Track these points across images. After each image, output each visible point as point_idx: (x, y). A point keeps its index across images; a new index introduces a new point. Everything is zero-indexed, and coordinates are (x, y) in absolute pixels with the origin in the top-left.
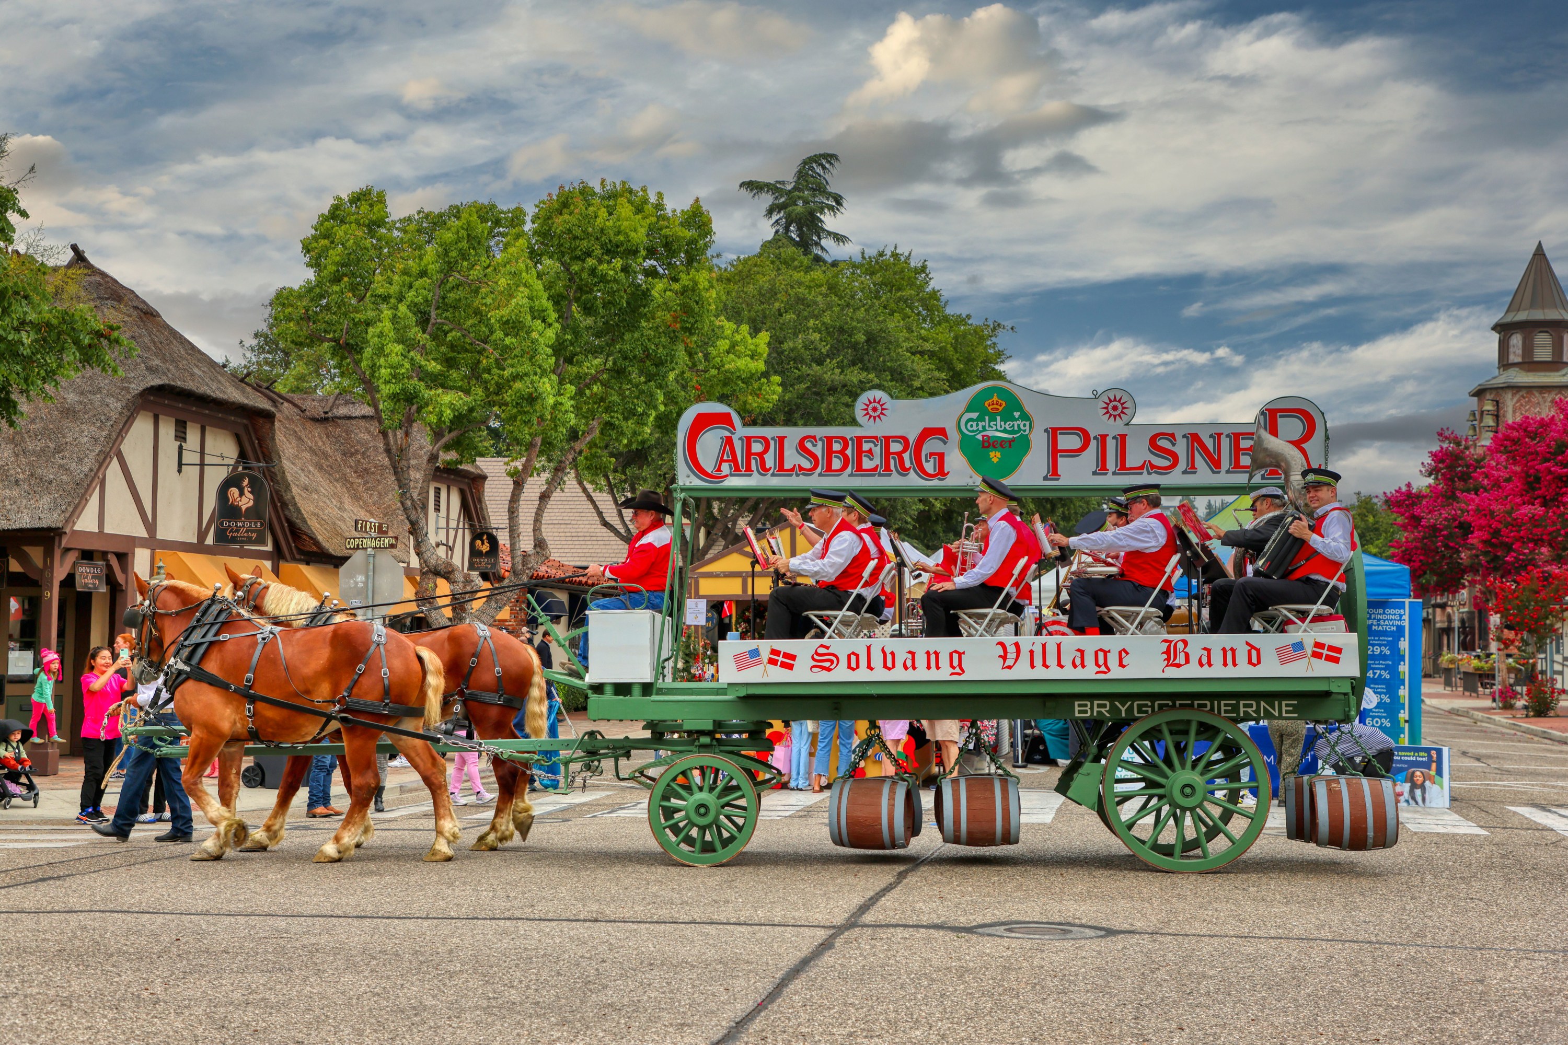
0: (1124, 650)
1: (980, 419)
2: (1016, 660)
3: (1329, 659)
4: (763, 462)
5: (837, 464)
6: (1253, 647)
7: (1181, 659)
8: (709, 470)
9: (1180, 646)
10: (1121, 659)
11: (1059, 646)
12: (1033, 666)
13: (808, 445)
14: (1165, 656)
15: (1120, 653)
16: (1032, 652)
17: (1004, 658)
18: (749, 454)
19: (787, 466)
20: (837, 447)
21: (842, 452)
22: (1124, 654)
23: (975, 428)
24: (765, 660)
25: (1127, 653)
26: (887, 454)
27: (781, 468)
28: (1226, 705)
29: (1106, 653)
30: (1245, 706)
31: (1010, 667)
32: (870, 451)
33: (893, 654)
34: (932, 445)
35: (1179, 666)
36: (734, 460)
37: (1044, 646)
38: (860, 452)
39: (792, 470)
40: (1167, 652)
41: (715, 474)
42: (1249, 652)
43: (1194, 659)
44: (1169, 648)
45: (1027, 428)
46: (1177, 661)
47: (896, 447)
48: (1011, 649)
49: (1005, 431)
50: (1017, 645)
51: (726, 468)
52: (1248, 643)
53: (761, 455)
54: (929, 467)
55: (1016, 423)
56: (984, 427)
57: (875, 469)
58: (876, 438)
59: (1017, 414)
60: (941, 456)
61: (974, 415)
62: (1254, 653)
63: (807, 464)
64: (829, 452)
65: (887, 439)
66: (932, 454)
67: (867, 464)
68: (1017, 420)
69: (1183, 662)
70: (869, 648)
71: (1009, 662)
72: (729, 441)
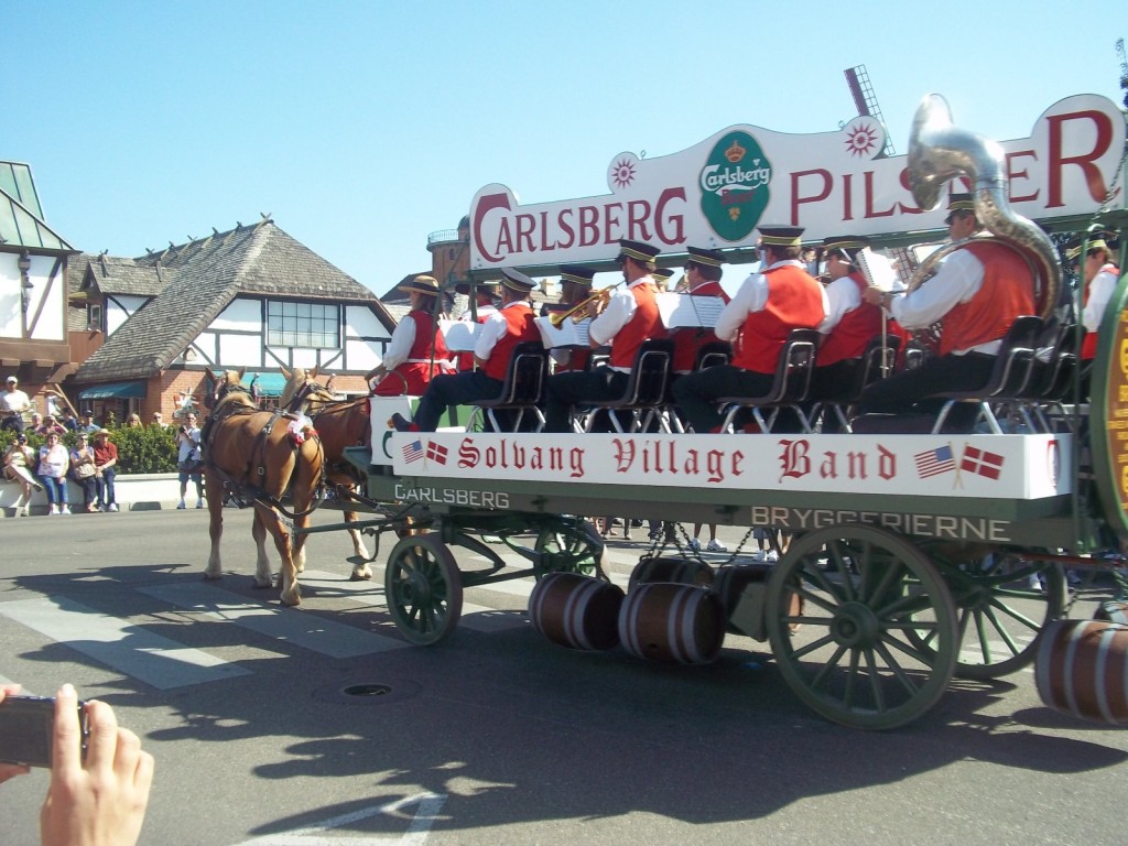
0: (738, 453)
1: (721, 172)
2: (631, 460)
3: (986, 472)
4: (530, 241)
5: (589, 235)
6: (886, 453)
7: (800, 467)
8: (491, 253)
9: (800, 448)
10: (735, 463)
11: (672, 444)
12: (646, 470)
13: (565, 218)
14: (782, 462)
15: (734, 455)
16: (646, 452)
17: (619, 458)
18: (520, 235)
19: (549, 243)
20: (588, 217)
21: (592, 225)
22: (738, 458)
23: (715, 183)
24: (425, 453)
25: (742, 457)
26: (632, 222)
27: (544, 246)
28: (920, 521)
29: (719, 455)
30: (944, 523)
31: (624, 470)
32: (617, 220)
33: (522, 450)
34: (672, 208)
35: (797, 475)
37: (657, 444)
38: (608, 223)
39: (553, 247)
40: (785, 457)
41: (497, 256)
42: (882, 459)
43: (815, 467)
44: (787, 451)
45: (767, 177)
46: (795, 469)
47: (639, 213)
48: (627, 448)
49: (745, 183)
50: (631, 443)
51: (503, 250)
52: (881, 448)
53: (528, 235)
54: (670, 231)
55: (755, 172)
56: (724, 180)
58: (622, 204)
59: (756, 162)
60: (680, 220)
61: (715, 168)
62: (887, 460)
63: (566, 239)
64: (583, 226)
65: (632, 206)
66: (671, 218)
68: (756, 168)
69: (802, 471)
70: (503, 442)
71: (625, 464)
72: (505, 222)
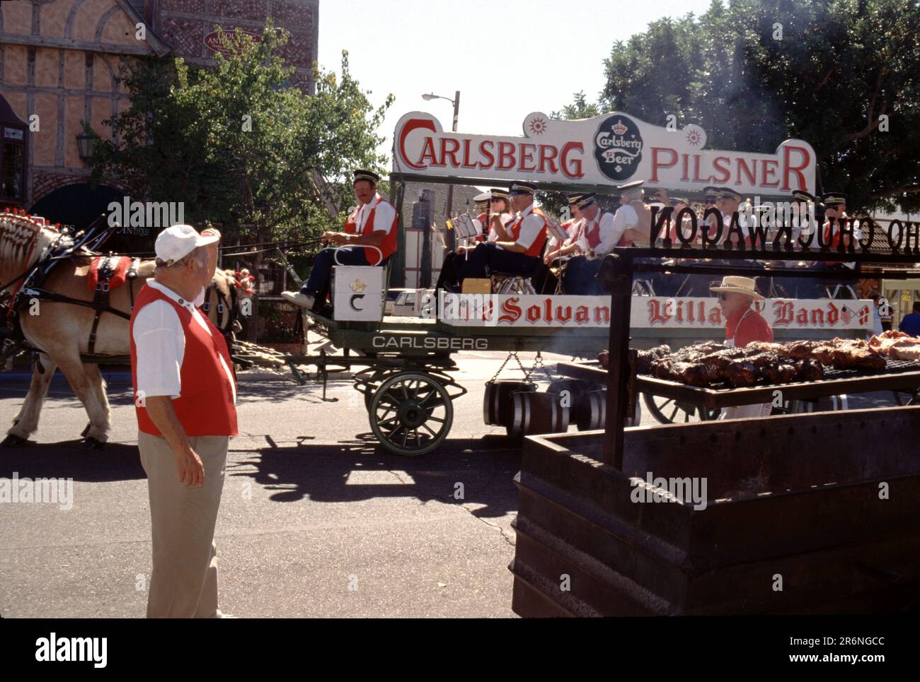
1: (610, 137)
4: (453, 159)
5: (507, 162)
8: (414, 162)
13: (487, 147)
18: (444, 152)
19: (471, 162)
20: (507, 150)
21: (510, 155)
23: (606, 144)
26: (543, 158)
27: (466, 163)
32: (530, 156)
34: (573, 154)
36: (433, 155)
38: (523, 157)
39: (474, 165)
41: (419, 165)
45: (639, 147)
47: (548, 153)
49: (625, 148)
51: (427, 161)
53: (452, 154)
54: (572, 169)
55: (633, 143)
56: (612, 143)
57: (533, 169)
58: (534, 145)
59: (633, 136)
60: (579, 163)
63: (486, 161)
64: (502, 155)
65: (543, 148)
66: (573, 161)
67: (528, 164)
68: (633, 140)
72: (429, 141)
